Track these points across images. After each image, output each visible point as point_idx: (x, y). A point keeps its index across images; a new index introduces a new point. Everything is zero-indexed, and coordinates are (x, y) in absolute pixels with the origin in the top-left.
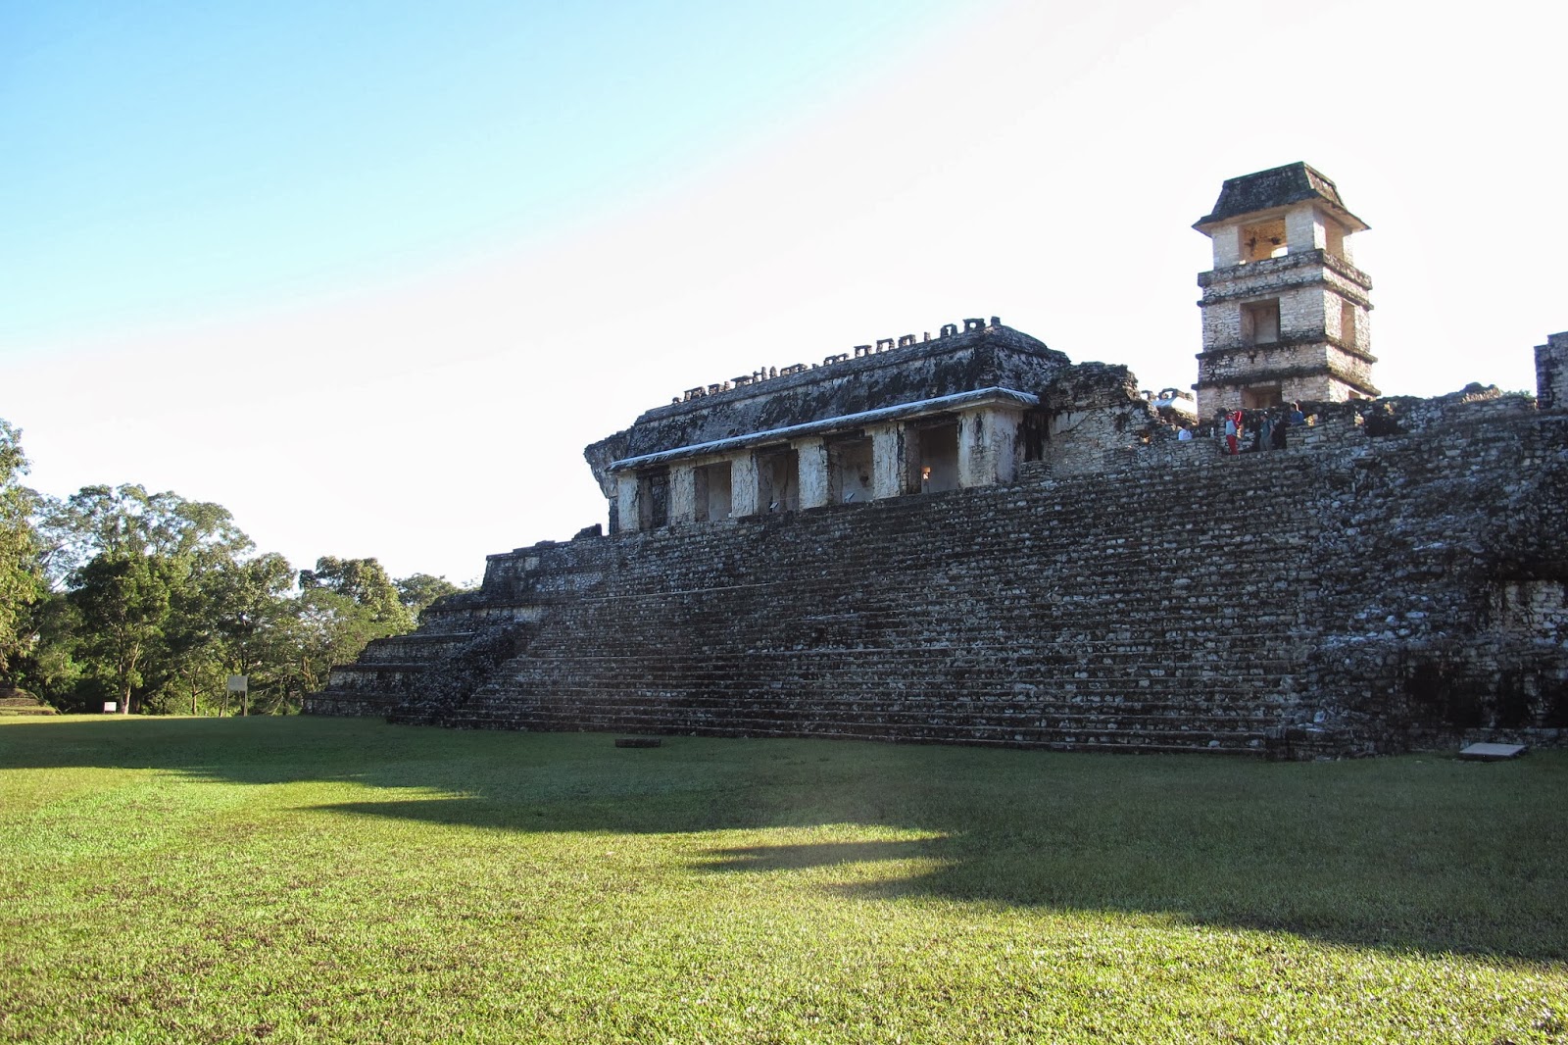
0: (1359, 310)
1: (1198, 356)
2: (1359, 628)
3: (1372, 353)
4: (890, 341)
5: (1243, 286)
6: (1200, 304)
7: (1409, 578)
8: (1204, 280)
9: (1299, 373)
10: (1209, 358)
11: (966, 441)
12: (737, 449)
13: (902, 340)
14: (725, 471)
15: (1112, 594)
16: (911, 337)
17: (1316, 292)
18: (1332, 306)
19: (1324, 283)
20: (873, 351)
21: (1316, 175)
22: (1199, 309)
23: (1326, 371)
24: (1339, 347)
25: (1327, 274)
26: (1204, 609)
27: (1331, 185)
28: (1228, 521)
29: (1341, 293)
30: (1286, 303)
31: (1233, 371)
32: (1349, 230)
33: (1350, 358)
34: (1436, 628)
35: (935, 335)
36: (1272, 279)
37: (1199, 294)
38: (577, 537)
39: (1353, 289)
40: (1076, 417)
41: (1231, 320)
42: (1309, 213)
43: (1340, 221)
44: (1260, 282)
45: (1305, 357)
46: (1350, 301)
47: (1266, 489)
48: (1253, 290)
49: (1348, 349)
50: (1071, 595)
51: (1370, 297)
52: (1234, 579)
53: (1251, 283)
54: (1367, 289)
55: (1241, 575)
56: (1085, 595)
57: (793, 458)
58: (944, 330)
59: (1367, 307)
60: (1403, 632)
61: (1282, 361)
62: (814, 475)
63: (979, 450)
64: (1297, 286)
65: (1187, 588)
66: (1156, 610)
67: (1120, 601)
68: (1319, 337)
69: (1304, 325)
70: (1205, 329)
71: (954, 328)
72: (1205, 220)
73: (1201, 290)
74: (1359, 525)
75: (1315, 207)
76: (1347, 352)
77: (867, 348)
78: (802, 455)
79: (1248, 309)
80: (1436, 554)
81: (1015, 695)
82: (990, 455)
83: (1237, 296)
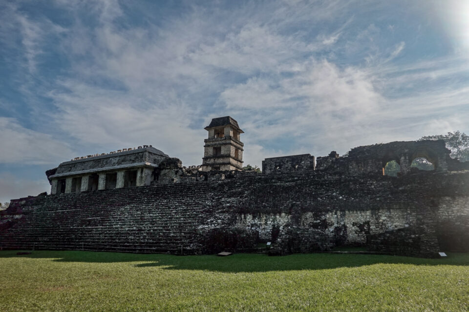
0: (240, 151)
1: (203, 158)
2: (207, 224)
3: (243, 160)
4: (126, 149)
5: (214, 143)
6: (204, 146)
7: (221, 212)
8: (206, 141)
9: (224, 164)
10: (205, 159)
11: (139, 175)
12: (84, 174)
13: (129, 149)
14: (80, 179)
15: (159, 214)
16: (131, 149)
17: (229, 146)
18: (233, 150)
19: (231, 144)
20: (121, 151)
21: (232, 119)
22: (204, 148)
23: (229, 163)
24: (234, 158)
25: (232, 142)
26: (177, 218)
27: (236, 122)
28: (189, 197)
29: (235, 146)
30: (223, 148)
31: (210, 162)
32: (239, 133)
33: (236, 161)
34: (222, 224)
35: (137, 148)
36: (220, 142)
37: (204, 144)
38: (39, 195)
39: (239, 146)
40: (167, 171)
41: (211, 151)
42: (229, 128)
43: (237, 131)
44: (217, 143)
45: (226, 160)
46: (237, 149)
47: (199, 190)
48: (216, 144)
49: (236, 159)
50: (150, 214)
51: (243, 148)
52: (186, 211)
53: (216, 143)
54: (243, 146)
55: (187, 210)
56: (153, 214)
57: (98, 177)
58: (139, 148)
59: (242, 150)
60: (216, 225)
61: (221, 161)
62: (102, 181)
63: (141, 177)
64: (225, 144)
65: (175, 213)
66: (167, 218)
67: (160, 216)
68: (229, 156)
69: (226, 153)
70: (205, 152)
71: (141, 147)
72: (207, 127)
73: (205, 143)
74: (216, 199)
75: (231, 127)
76: (236, 160)
77: (120, 150)
78: (100, 176)
79: (214, 148)
80: (228, 207)
81: (128, 239)
82: (143, 179)
83: (212, 145)
